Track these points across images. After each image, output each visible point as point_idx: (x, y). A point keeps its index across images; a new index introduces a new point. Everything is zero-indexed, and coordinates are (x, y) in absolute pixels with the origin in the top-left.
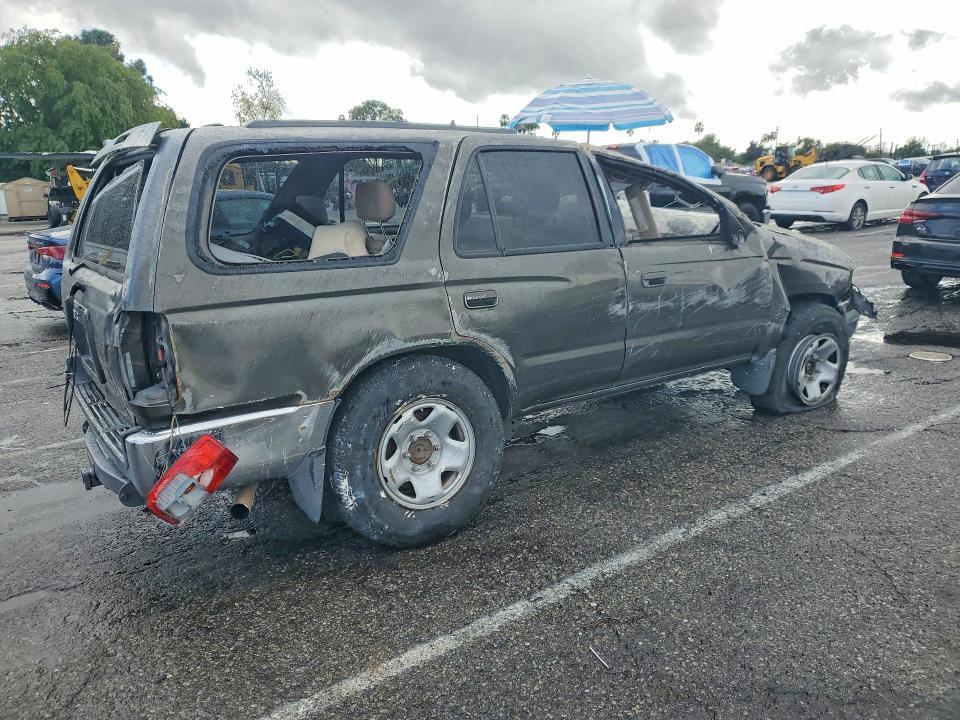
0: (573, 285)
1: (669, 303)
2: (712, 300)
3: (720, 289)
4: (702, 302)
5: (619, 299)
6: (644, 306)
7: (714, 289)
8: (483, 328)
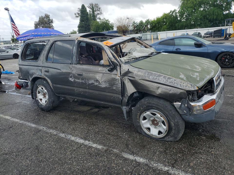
0: (61, 71)
1: (83, 81)
2: (96, 84)
3: (99, 81)
4: (93, 84)
5: (71, 77)
6: (77, 80)
7: (97, 81)
8: (46, 76)
